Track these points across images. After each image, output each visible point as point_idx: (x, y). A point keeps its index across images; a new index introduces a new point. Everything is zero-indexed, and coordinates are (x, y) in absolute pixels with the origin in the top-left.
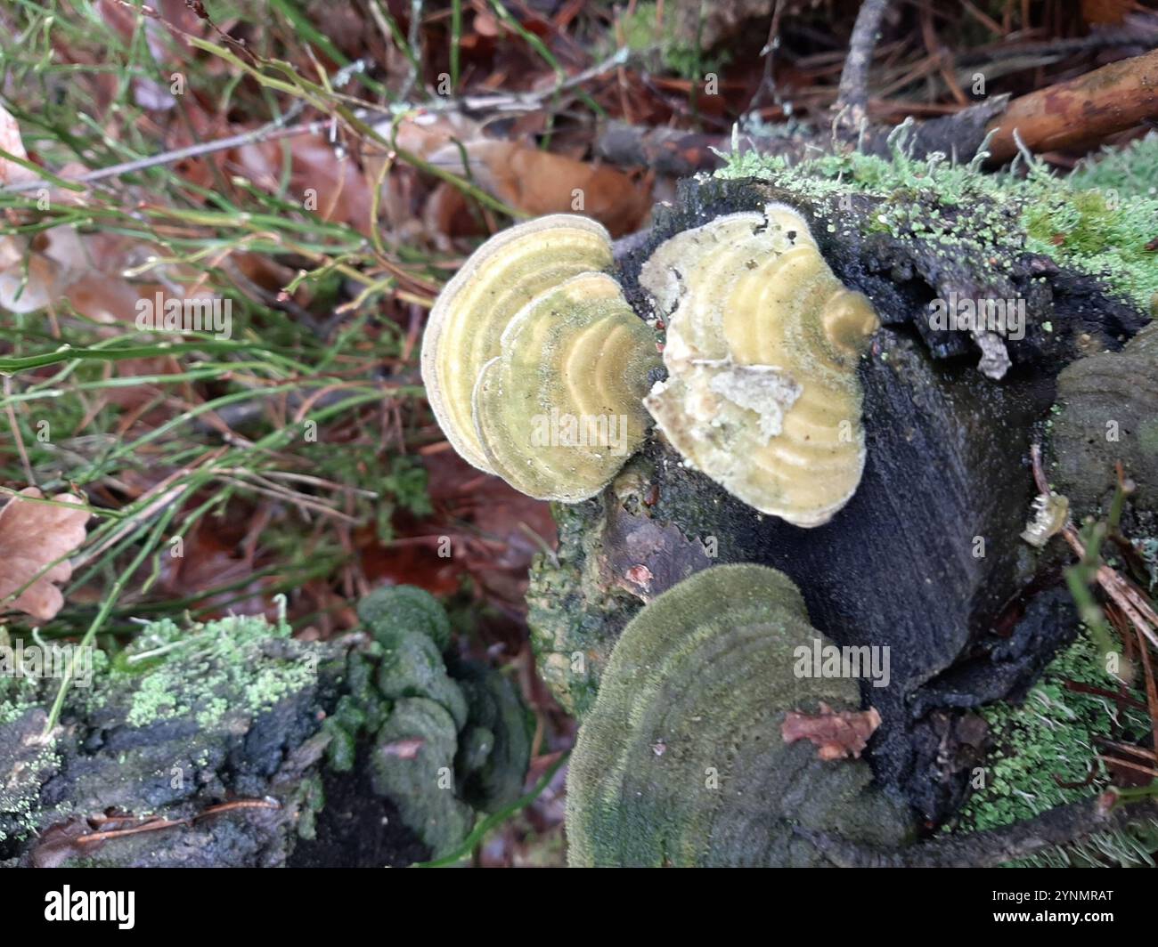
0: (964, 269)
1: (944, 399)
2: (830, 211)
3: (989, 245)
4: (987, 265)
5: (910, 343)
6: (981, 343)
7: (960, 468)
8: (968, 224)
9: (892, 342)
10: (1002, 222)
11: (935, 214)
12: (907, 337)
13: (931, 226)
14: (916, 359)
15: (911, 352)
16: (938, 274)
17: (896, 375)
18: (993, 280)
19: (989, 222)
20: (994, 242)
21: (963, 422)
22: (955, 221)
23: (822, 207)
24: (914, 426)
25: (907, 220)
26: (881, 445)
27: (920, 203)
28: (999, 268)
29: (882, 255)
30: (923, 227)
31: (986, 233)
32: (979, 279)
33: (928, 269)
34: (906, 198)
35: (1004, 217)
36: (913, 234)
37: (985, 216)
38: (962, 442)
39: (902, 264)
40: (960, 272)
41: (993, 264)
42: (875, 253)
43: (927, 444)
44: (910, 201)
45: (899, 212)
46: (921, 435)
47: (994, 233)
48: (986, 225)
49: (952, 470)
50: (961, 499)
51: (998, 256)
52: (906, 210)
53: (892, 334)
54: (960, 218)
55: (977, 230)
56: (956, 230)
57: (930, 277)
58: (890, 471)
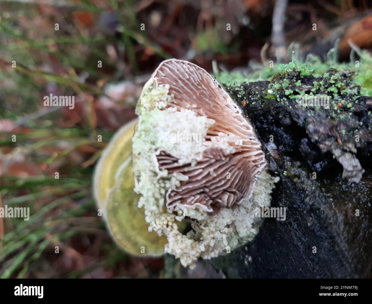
0: (321, 114)
1: (326, 197)
2: (244, 93)
3: (336, 96)
4: (336, 108)
5: (298, 163)
6: (341, 160)
7: (343, 246)
8: (321, 85)
9: (289, 163)
10: (342, 81)
11: (299, 83)
12: (296, 160)
13: (297, 90)
14: (304, 173)
15: (300, 170)
16: (305, 119)
17: (294, 184)
18: (342, 117)
19: (333, 82)
20: (339, 93)
21: (341, 212)
22: (313, 85)
23: (240, 91)
24: (311, 216)
25: (283, 90)
26: (295, 226)
27: (288, 78)
28: (345, 109)
29: (273, 113)
30: (292, 92)
31: (333, 89)
32: (332, 118)
33: (299, 117)
34: (280, 77)
35: (343, 78)
36: (287, 97)
37: (329, 79)
38: (342, 227)
39: (285, 116)
40: (319, 115)
41: (340, 107)
42: (269, 112)
43: (321, 228)
44: (282, 78)
45: (277, 86)
46: (316, 222)
47: (338, 88)
48: (331, 85)
49: (338, 246)
50: (347, 265)
51: (343, 102)
52: (281, 84)
53: (288, 158)
54: (315, 83)
55: (327, 88)
56: (314, 90)
57: (300, 122)
58: (303, 243)
